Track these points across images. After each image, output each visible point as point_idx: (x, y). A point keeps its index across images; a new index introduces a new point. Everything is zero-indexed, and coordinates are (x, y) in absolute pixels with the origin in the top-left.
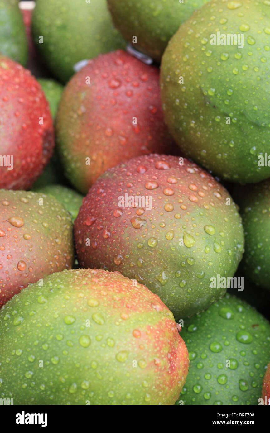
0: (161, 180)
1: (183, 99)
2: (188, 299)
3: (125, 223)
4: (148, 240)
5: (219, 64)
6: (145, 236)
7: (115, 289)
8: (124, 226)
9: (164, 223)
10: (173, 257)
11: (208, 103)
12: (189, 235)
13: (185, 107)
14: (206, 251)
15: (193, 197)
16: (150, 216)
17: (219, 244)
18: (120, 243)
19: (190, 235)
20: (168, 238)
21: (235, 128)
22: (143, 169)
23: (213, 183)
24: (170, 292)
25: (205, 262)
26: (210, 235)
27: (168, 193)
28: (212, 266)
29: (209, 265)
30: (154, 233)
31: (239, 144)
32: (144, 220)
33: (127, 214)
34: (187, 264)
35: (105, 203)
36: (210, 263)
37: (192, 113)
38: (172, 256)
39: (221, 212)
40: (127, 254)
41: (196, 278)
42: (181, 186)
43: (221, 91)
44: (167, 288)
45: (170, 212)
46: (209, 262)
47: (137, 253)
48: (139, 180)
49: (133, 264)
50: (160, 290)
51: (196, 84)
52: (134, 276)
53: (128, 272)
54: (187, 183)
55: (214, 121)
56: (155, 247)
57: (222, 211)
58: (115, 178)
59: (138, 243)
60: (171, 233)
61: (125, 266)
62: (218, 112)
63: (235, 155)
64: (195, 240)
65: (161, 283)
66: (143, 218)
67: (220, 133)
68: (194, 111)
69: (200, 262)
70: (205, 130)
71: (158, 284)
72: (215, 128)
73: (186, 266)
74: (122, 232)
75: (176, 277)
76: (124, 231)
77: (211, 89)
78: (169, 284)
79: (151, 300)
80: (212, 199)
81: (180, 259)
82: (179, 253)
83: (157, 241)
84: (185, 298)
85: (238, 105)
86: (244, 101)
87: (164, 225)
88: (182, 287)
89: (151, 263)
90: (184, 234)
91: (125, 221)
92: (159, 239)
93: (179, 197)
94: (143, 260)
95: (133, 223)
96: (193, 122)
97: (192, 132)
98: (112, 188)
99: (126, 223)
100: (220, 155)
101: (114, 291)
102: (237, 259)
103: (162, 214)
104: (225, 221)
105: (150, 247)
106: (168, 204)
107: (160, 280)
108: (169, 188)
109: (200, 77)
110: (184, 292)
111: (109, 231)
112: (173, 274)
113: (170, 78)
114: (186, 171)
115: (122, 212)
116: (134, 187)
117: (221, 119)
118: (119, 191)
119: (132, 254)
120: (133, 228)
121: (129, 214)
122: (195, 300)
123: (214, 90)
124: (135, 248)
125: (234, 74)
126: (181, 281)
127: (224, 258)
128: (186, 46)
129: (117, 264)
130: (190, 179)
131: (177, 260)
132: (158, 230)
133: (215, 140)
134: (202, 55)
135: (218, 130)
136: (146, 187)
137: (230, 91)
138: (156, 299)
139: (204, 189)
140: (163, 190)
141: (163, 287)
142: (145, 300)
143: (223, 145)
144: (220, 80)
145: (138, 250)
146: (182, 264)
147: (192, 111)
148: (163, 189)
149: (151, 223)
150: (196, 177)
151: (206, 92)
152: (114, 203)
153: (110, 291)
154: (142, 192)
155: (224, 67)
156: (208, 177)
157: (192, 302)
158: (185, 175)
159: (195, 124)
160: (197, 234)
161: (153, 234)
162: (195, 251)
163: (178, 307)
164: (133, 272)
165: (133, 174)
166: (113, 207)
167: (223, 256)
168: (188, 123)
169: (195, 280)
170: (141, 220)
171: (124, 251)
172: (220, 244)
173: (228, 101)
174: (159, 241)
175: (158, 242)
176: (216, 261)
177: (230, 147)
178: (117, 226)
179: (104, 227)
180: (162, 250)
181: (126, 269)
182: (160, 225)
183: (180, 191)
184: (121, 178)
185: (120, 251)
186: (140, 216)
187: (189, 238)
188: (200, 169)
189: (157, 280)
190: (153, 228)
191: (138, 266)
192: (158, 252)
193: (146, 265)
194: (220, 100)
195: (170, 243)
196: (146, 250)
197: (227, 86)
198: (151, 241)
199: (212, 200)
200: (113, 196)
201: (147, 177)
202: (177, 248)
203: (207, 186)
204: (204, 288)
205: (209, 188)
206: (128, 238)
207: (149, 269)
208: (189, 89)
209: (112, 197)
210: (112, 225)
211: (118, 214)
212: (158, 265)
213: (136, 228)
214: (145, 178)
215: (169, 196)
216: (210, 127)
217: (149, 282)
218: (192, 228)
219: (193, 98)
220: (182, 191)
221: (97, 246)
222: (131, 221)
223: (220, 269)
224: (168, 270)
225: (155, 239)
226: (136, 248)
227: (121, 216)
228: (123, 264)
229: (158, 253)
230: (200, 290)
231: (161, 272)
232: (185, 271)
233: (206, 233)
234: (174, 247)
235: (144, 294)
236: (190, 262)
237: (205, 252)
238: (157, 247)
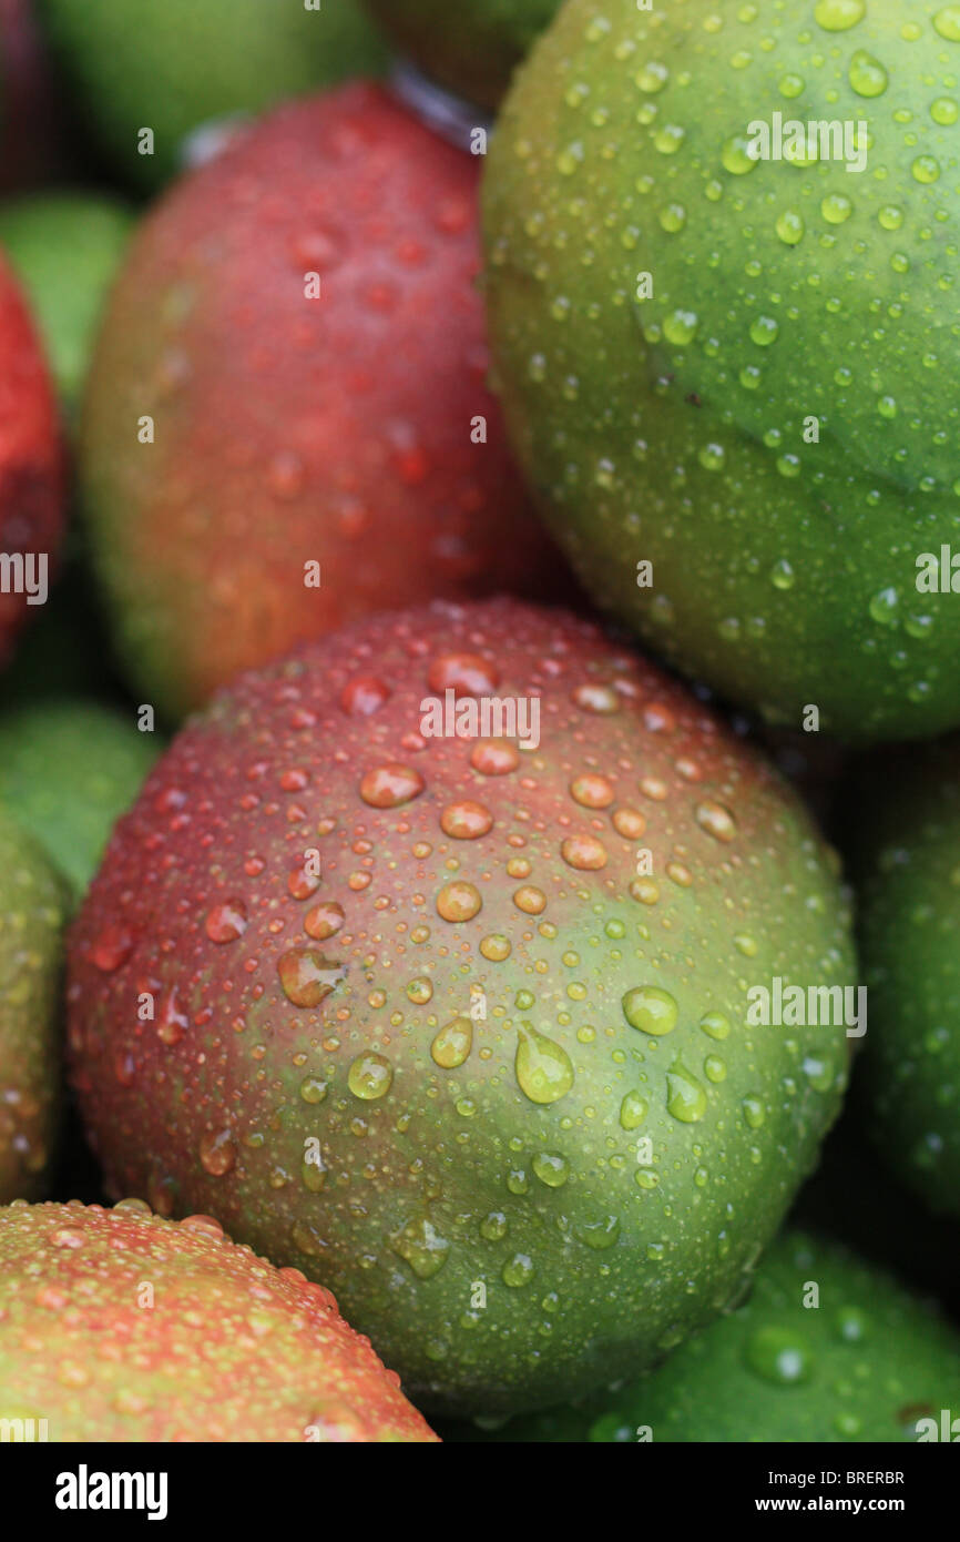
0: (441, 756)
1: (560, 355)
2: (547, 1344)
3: (251, 973)
4: (349, 1067)
5: (714, 190)
6: (339, 1047)
7: (132, 1348)
8: (247, 988)
9: (428, 980)
10: (467, 1150)
11: (664, 382)
12: (544, 1040)
13: (570, 395)
14: (626, 1118)
15: (582, 843)
16: (368, 943)
17: (695, 1079)
18: (227, 1072)
19: (547, 1040)
20: (440, 1059)
21: (792, 503)
22: (368, 691)
23: (702, 756)
24: (458, 1307)
25: (621, 1174)
26: (652, 1035)
27: (465, 827)
28: (655, 1190)
29: (640, 1187)
30: (379, 1030)
31: (815, 576)
32: (338, 965)
33: (263, 930)
34: (532, 1180)
35: (183, 868)
36: (646, 1177)
37: (598, 425)
38: (460, 1145)
39: (725, 906)
40: (255, 1129)
41: (581, 1246)
42: (531, 784)
43: (721, 324)
44: (445, 1293)
45: (464, 926)
46: (643, 1172)
47: (298, 1126)
48: (341, 756)
49: (281, 1177)
50: (412, 1298)
51: (613, 286)
52: (291, 1230)
53: (263, 1212)
54: (567, 766)
55: (693, 465)
56: (383, 1099)
57: (729, 903)
58: (241, 735)
59: (305, 1080)
60: (455, 1031)
61: (247, 1183)
62: (711, 427)
63: (800, 628)
64: (571, 1069)
65: (410, 1267)
66: (333, 954)
67: (726, 523)
68: (608, 414)
69: (597, 1171)
70: (660, 505)
71: (400, 1271)
72: (704, 499)
73: (531, 1192)
74: (234, 1019)
75: (484, 1241)
76: (243, 1016)
77: (679, 315)
78: (453, 1273)
79: (314, 1399)
80: (682, 844)
81: (498, 1156)
82: (495, 1130)
83: (392, 1073)
84: (529, 1339)
85: (804, 394)
86: (832, 373)
87: (425, 993)
88: (516, 1288)
89: (366, 1175)
90: (521, 1039)
91: (254, 963)
92: (399, 1064)
93: (515, 846)
94: (326, 1161)
95: (285, 978)
96: (607, 464)
97: (604, 510)
98: (218, 790)
99: (255, 976)
100: (734, 623)
101: (126, 1357)
102: (802, 1132)
103: (423, 933)
104: (739, 949)
105: (358, 1098)
106: (454, 884)
107: (408, 1255)
108: (470, 799)
109: (631, 253)
110: (526, 1310)
111: (183, 1008)
112: (469, 1223)
113: (509, 252)
114: (574, 701)
115: (245, 919)
116: (309, 793)
117: (727, 456)
118: (243, 810)
119: (279, 1131)
120: (285, 1004)
121: (274, 928)
122: (581, 1346)
123: (690, 320)
124: (288, 1102)
125: (782, 243)
126: (511, 1257)
127: (722, 1142)
128: (573, 98)
129: (212, 1170)
130: (587, 742)
131: (487, 1163)
132: (399, 1018)
133: (707, 557)
134: (638, 146)
135: (716, 508)
136: (365, 792)
137: (765, 326)
138: (343, 1386)
139: (646, 796)
140: (442, 810)
141: (427, 1284)
142: (276, 1404)
143: (744, 581)
144: (716, 272)
145: (303, 1110)
146: (511, 1183)
147: (598, 415)
148: (440, 805)
149: (370, 981)
150: (618, 729)
151: (655, 328)
152: (215, 869)
153: (108, 1359)
154: (342, 821)
155: (739, 207)
156: (686, 722)
157: (565, 1356)
158: (563, 725)
159: (616, 474)
160: (587, 1035)
161: (372, 1038)
162: (573, 1121)
163: (501, 1376)
164: (286, 1215)
165: (320, 717)
166: (209, 889)
167: (716, 1137)
168: (587, 471)
169: (576, 1253)
170: (323, 964)
171: (241, 1112)
172: (702, 1080)
173: (755, 372)
174: (399, 1070)
175: (396, 1077)
176: (678, 1166)
177: (775, 590)
178: (216, 990)
179: (166, 986)
180: (415, 1118)
181: (252, 1197)
182: (409, 992)
183: (524, 815)
184: (266, 736)
185: (227, 1111)
186: (321, 946)
187: (545, 1057)
188: (651, 682)
189: (395, 1252)
190: (374, 1008)
191: (304, 1185)
192: (396, 1125)
193: (339, 1181)
194: (720, 369)
195: (451, 1084)
196: (340, 1112)
197: (751, 299)
198: (362, 1073)
199: (681, 849)
200: (215, 831)
201: (380, 739)
202: (483, 1107)
203: (669, 774)
204: (618, 1293)
205: (679, 785)
206: (263, 1049)
207: (358, 1202)
208: (584, 311)
209: (210, 838)
210: (197, 982)
211: (229, 929)
212: (396, 1185)
213: (300, 1006)
214: (372, 742)
215: (467, 843)
216: (681, 493)
217: (357, 1261)
218: (561, 1006)
219: (602, 355)
220: (532, 816)
221: (133, 1077)
222: (279, 968)
223: (697, 1199)
224: (446, 1207)
225: (381, 1059)
226: (294, 1101)
227: (237, 936)
228: (240, 1174)
229: (395, 1130)
230: (601, 1300)
231: (412, 1218)
232: (526, 1214)
233: (634, 1026)
234: (470, 1104)
235: (281, 1369)
236: (550, 1171)
237: (620, 1122)
238: (392, 1100)
